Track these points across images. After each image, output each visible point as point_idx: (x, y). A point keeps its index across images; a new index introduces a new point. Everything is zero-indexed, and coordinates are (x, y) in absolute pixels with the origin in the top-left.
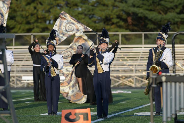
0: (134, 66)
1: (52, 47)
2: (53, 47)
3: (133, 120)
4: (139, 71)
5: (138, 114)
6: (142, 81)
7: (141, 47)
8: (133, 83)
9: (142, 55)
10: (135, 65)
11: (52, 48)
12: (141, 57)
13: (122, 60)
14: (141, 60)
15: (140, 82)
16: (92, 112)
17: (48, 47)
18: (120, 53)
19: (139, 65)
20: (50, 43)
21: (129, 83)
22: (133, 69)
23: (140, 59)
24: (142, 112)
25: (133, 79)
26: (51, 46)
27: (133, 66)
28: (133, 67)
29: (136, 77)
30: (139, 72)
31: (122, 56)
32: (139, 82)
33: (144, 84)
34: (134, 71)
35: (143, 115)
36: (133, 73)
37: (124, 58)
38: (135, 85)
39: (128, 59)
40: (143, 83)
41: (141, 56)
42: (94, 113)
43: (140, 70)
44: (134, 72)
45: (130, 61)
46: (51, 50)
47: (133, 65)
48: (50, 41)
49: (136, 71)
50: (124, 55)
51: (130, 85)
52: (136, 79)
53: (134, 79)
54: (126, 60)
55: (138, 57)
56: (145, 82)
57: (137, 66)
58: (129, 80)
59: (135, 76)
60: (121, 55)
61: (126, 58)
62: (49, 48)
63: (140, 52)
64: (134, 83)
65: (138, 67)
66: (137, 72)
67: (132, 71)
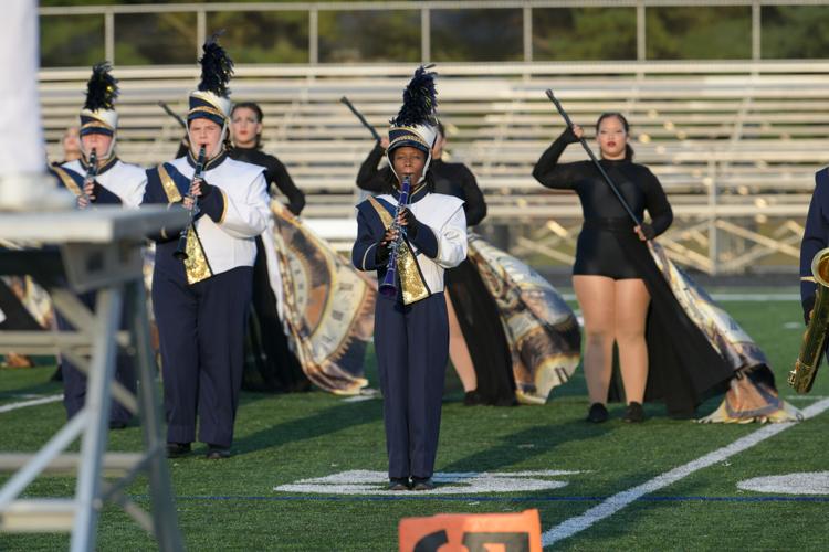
0: (711, 169)
1: (411, 157)
2: (418, 158)
3: (737, 531)
4: (735, 192)
5: (760, 489)
6: (750, 244)
7: (748, 74)
8: (704, 252)
9: (751, 112)
10: (718, 164)
11: (417, 163)
12: (747, 125)
13: (653, 138)
14: (744, 138)
15: (741, 246)
16: (530, 473)
17: (396, 157)
18: (643, 100)
19: (735, 164)
20: (405, 137)
21: (683, 254)
22: (708, 182)
23: (739, 131)
24: (775, 472)
25: (705, 233)
26: (408, 151)
27: (704, 169)
28: (705, 175)
29: (722, 224)
30: (736, 198)
31: (653, 118)
32: (733, 245)
33: (759, 260)
34: (711, 190)
35: (782, 498)
36: (705, 204)
37: (661, 125)
38: (718, 261)
39: (682, 133)
40: (756, 252)
41: (744, 118)
42: (536, 477)
43: (743, 190)
44: (712, 198)
45: (688, 144)
46: (408, 171)
47: (705, 164)
48: (403, 128)
49: (721, 191)
50: (661, 113)
51: (695, 262)
52: (720, 232)
53: (713, 234)
54: (674, 138)
55: (732, 125)
56: (764, 246)
57: (725, 169)
58: (686, 235)
59: (719, 218)
60: (645, 113)
61: (670, 129)
62: (400, 163)
63: (739, 100)
64: (713, 252)
65: (730, 175)
66: (727, 197)
67: (701, 192)
